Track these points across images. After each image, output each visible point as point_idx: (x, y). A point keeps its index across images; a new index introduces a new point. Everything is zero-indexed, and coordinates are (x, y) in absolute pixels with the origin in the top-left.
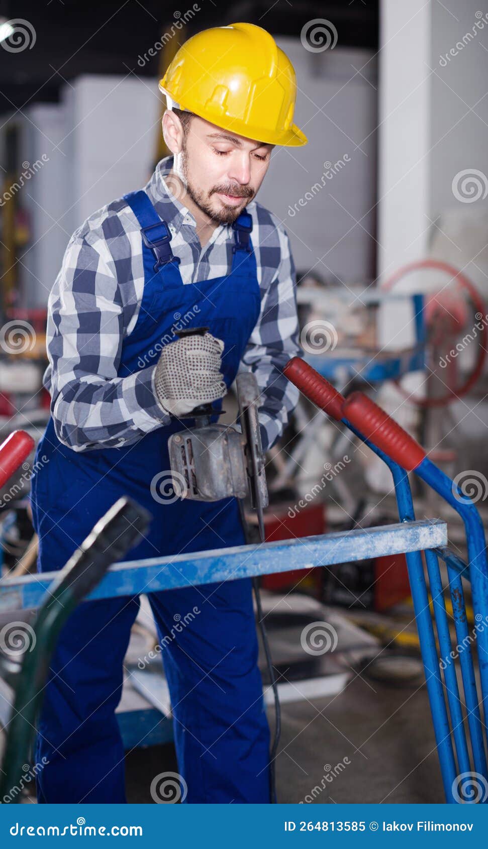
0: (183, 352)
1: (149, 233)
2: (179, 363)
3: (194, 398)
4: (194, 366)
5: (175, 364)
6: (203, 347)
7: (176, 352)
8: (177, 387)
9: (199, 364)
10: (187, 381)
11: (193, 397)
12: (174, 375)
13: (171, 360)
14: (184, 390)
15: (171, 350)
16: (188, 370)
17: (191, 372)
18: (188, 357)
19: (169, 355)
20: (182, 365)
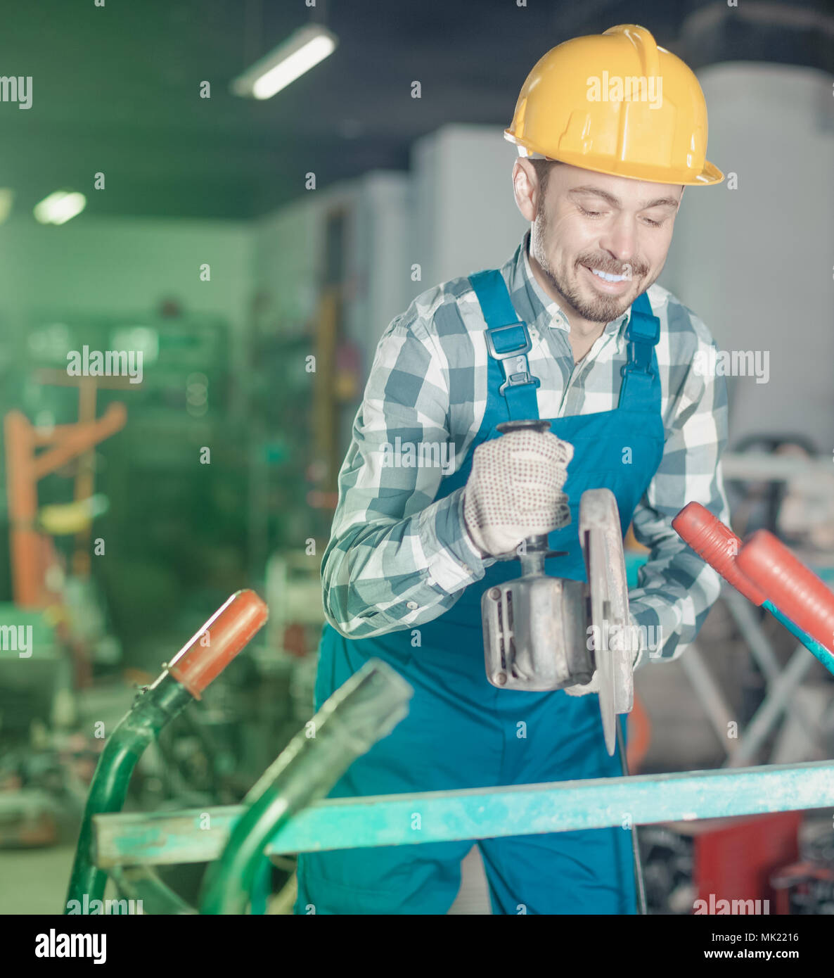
0: (506, 455)
1: (498, 338)
2: (498, 470)
3: (518, 524)
4: (520, 475)
5: (491, 470)
6: (536, 448)
7: (495, 454)
8: (492, 507)
9: (528, 473)
10: (508, 497)
11: (516, 522)
12: (489, 487)
13: (487, 465)
14: (502, 511)
15: (488, 450)
16: (511, 482)
17: (515, 483)
18: (512, 461)
19: (484, 458)
20: (502, 473)
